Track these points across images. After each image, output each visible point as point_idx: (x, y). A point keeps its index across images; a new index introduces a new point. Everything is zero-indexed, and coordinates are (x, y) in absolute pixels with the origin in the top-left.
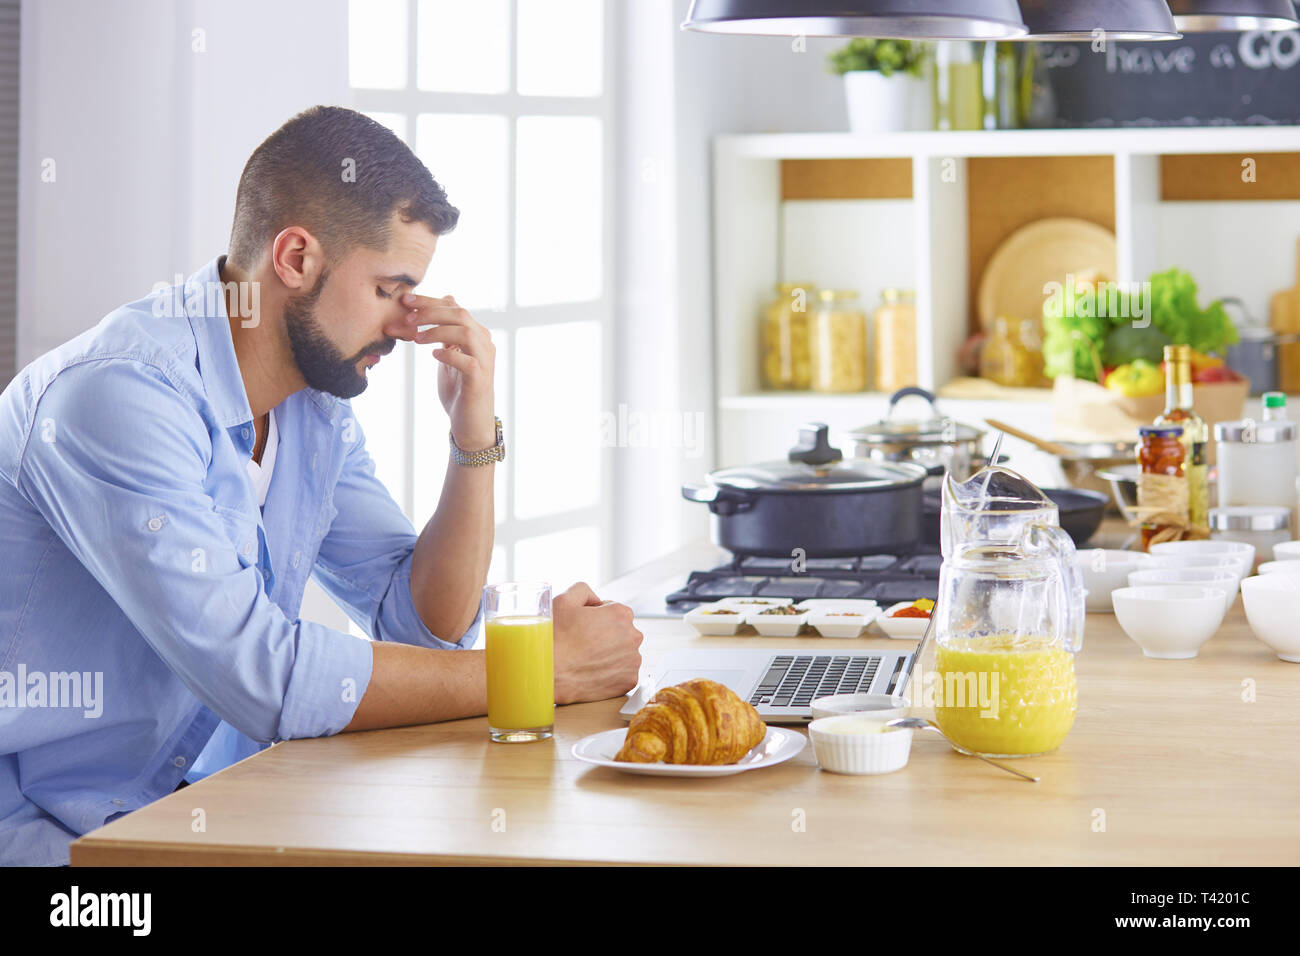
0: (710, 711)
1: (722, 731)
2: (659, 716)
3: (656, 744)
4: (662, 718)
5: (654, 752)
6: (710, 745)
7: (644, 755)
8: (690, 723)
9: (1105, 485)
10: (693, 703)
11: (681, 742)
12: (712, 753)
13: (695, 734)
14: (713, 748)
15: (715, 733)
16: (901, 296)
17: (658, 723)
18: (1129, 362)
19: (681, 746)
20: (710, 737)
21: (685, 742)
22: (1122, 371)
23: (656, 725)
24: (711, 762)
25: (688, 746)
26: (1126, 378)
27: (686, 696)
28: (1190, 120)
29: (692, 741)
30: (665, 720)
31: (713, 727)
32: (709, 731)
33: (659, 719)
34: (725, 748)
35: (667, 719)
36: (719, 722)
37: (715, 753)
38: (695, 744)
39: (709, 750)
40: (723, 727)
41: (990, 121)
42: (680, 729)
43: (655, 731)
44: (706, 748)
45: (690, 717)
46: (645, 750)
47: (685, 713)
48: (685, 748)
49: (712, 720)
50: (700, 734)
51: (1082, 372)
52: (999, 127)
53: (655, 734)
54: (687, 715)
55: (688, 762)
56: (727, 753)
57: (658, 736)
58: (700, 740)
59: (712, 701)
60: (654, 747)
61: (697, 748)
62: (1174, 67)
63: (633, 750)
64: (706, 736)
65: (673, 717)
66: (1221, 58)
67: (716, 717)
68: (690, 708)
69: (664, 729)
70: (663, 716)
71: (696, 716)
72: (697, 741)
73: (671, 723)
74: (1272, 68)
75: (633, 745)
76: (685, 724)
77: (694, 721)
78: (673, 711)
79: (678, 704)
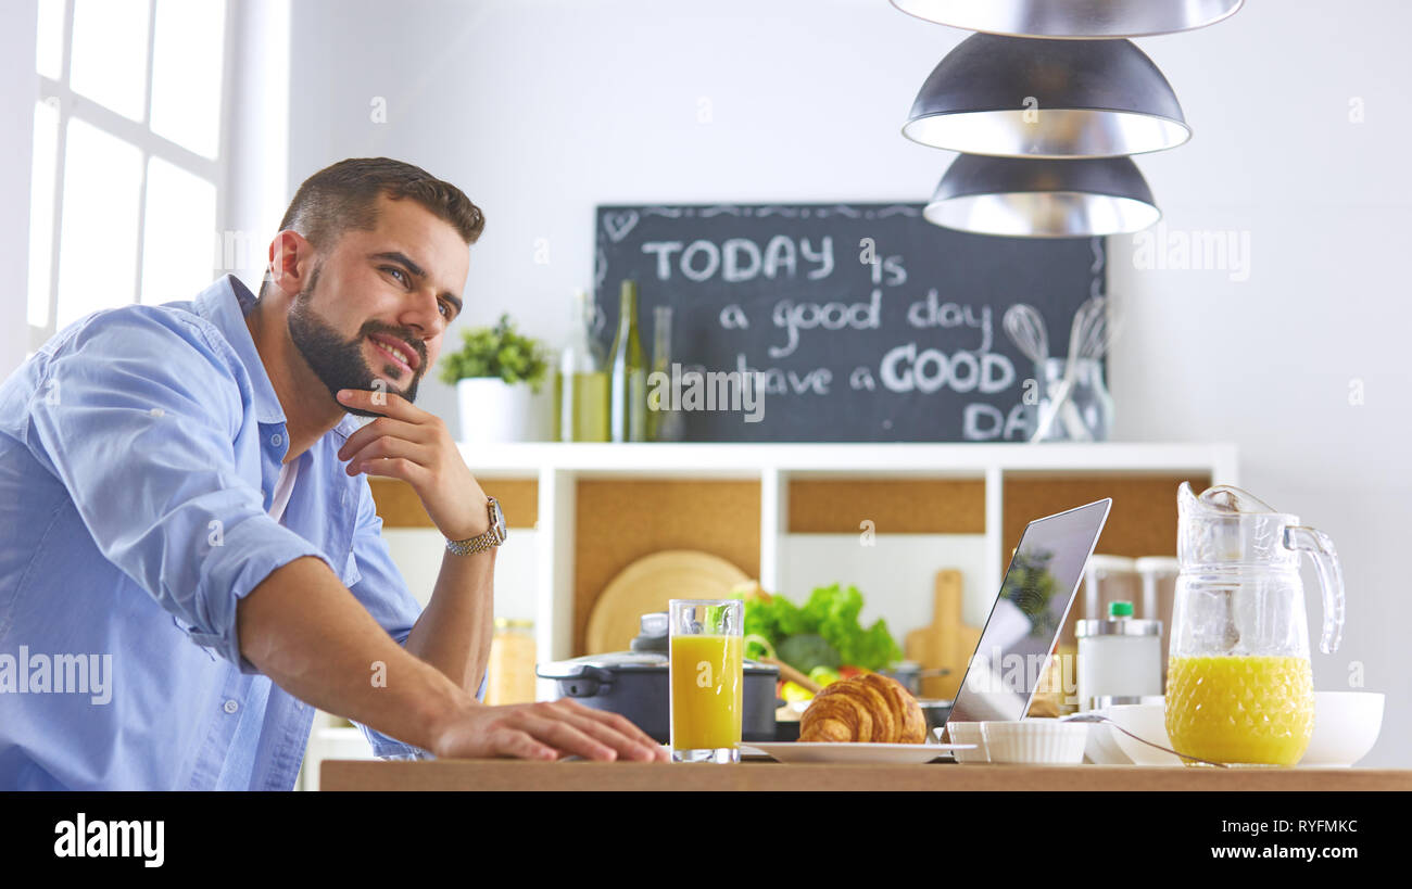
0: (893, 698)
1: (907, 718)
2: (840, 703)
3: (838, 728)
4: (845, 705)
5: (839, 734)
6: (895, 732)
7: (831, 740)
8: (875, 710)
10: (875, 692)
11: (867, 728)
13: (880, 720)
14: (899, 736)
15: (900, 720)
16: (510, 625)
17: (840, 710)
18: (807, 670)
19: (866, 733)
20: (895, 724)
21: (870, 730)
23: (840, 713)
25: (873, 732)
27: (863, 687)
29: (878, 727)
30: (848, 707)
31: (898, 715)
32: (894, 719)
33: (842, 706)
34: (911, 738)
35: (851, 706)
36: (905, 710)
38: (880, 731)
39: (894, 738)
40: (910, 715)
41: (617, 435)
42: (867, 718)
43: (839, 717)
44: (891, 731)
45: (874, 704)
47: (867, 700)
48: (869, 735)
49: (897, 706)
50: (886, 721)
52: (628, 439)
53: (839, 720)
54: (870, 704)
55: (873, 739)
57: (843, 723)
58: (886, 725)
59: (894, 689)
60: (842, 732)
61: (882, 735)
62: (810, 389)
63: (822, 733)
64: (891, 723)
65: (856, 704)
66: (860, 380)
67: (900, 704)
68: (871, 695)
69: (849, 715)
70: (845, 703)
71: (880, 704)
72: (883, 726)
73: (855, 710)
74: (916, 392)
75: (821, 729)
76: (869, 711)
77: (879, 708)
78: (855, 699)
79: (857, 693)
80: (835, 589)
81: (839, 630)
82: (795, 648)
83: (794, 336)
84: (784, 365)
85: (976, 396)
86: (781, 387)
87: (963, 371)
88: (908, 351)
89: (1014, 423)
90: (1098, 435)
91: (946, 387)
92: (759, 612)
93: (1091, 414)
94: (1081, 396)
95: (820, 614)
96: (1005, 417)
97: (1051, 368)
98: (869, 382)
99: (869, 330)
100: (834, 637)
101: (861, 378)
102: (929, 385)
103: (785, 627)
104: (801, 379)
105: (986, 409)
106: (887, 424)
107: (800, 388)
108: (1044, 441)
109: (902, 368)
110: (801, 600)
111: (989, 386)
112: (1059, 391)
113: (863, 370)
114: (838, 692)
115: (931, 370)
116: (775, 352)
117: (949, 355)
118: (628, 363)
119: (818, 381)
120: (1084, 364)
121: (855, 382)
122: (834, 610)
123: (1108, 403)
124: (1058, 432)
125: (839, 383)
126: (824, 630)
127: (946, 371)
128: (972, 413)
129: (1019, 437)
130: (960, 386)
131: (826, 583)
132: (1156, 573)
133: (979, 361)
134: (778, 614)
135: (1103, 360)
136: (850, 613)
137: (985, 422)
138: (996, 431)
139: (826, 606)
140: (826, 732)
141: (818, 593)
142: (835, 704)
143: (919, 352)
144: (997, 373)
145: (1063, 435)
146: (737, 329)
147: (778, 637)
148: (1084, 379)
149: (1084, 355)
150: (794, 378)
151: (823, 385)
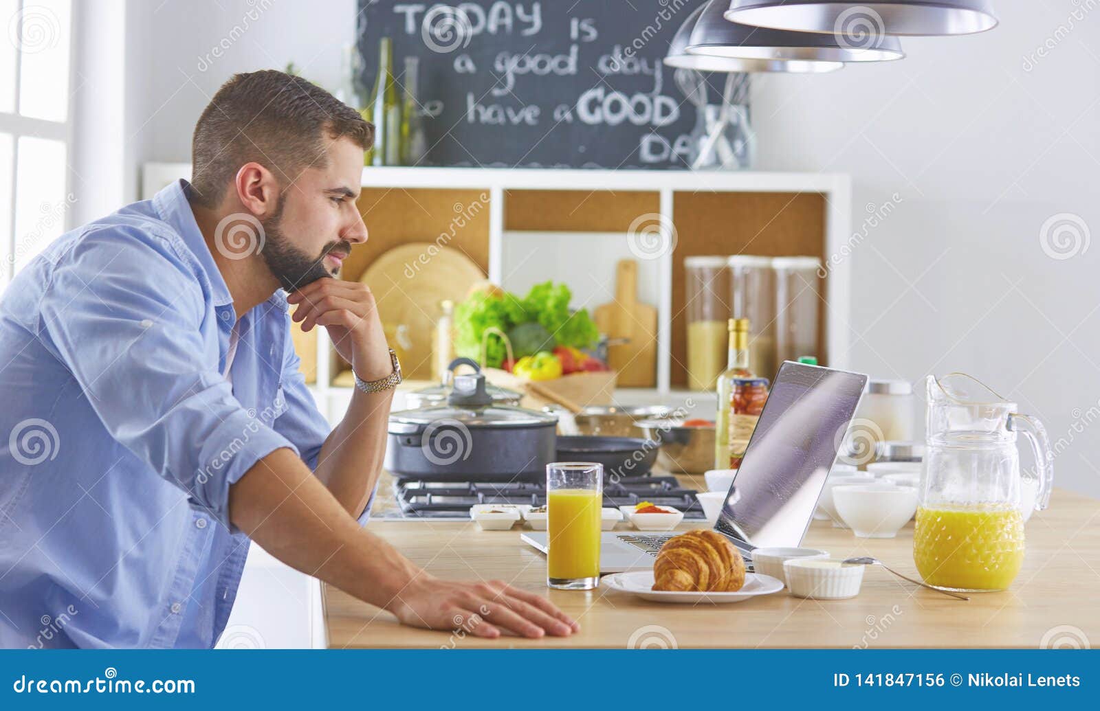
0: (723, 552)
1: (734, 567)
2: (685, 557)
3: (684, 577)
4: (689, 557)
5: (686, 583)
6: (725, 578)
7: (680, 586)
8: (710, 560)
9: (639, 432)
10: (709, 546)
11: (705, 576)
12: (726, 585)
13: (715, 571)
14: (728, 580)
15: (729, 568)
17: (685, 561)
18: (532, 354)
19: (704, 579)
20: (726, 571)
22: (525, 361)
23: (685, 564)
24: (726, 590)
25: (709, 579)
26: (530, 366)
27: (701, 542)
28: (536, 164)
29: (713, 576)
30: (691, 560)
31: (728, 564)
32: (725, 568)
33: (686, 559)
34: (736, 581)
35: (693, 559)
36: (732, 560)
37: (728, 585)
38: (715, 578)
39: (725, 582)
40: (735, 562)
41: (377, 161)
42: (705, 568)
43: (685, 568)
44: (722, 580)
45: (709, 556)
46: (680, 582)
47: (704, 553)
48: (707, 581)
49: (726, 558)
50: (719, 569)
51: (490, 363)
52: (385, 163)
53: (685, 570)
54: (707, 556)
55: (708, 589)
56: (736, 584)
57: (687, 572)
58: (719, 574)
59: (724, 544)
60: (687, 580)
61: (717, 580)
62: (523, 120)
63: (673, 582)
64: (722, 571)
65: (696, 557)
66: (562, 115)
67: (729, 557)
68: (708, 550)
69: (692, 566)
70: (689, 556)
71: (714, 556)
72: (717, 575)
73: (696, 563)
74: (604, 124)
75: (673, 578)
76: (706, 562)
77: (713, 560)
78: (695, 552)
79: (697, 548)
80: (549, 286)
81: (554, 318)
82: (522, 334)
83: (511, 79)
84: (504, 102)
85: (649, 128)
86: (501, 119)
87: (640, 109)
88: (598, 93)
89: (678, 149)
90: (743, 162)
91: (627, 121)
92: (495, 306)
93: (739, 145)
94: (731, 132)
95: (539, 307)
96: (672, 144)
97: (709, 112)
98: (568, 116)
99: (568, 75)
100: (550, 323)
101: (562, 113)
102: (615, 119)
103: (515, 318)
104: (517, 112)
105: (658, 138)
106: (582, 149)
107: (516, 120)
108: (702, 168)
109: (593, 105)
110: (522, 293)
111: (660, 121)
112: (715, 128)
113: (564, 107)
114: (682, 546)
115: (616, 107)
116: (497, 92)
117: (630, 95)
118: (386, 101)
119: (529, 115)
120: (734, 109)
121: (557, 115)
122: (550, 304)
123: (752, 138)
124: (713, 159)
125: (545, 118)
126: (542, 319)
127: (627, 108)
128: (646, 141)
129: (683, 163)
130: (638, 120)
131: (542, 281)
132: (787, 270)
133: (652, 101)
134: (509, 309)
135: (748, 106)
136: (561, 304)
137: (656, 148)
138: (664, 156)
139: (543, 300)
140: (677, 581)
141: (537, 289)
142: (681, 557)
143: (607, 93)
144: (666, 111)
145: (717, 162)
146: (467, 74)
147: (509, 325)
148: (734, 120)
149: (734, 102)
150: (510, 112)
151: (534, 118)
